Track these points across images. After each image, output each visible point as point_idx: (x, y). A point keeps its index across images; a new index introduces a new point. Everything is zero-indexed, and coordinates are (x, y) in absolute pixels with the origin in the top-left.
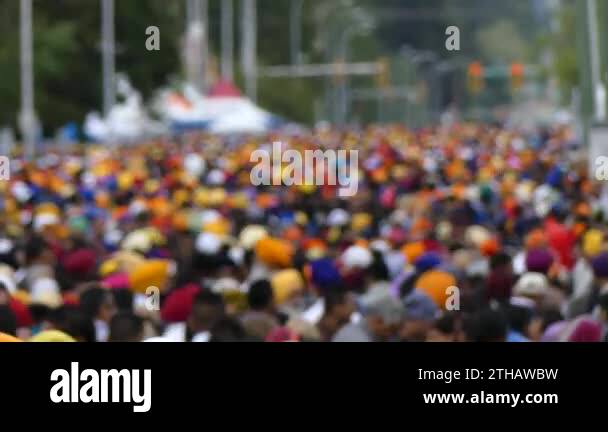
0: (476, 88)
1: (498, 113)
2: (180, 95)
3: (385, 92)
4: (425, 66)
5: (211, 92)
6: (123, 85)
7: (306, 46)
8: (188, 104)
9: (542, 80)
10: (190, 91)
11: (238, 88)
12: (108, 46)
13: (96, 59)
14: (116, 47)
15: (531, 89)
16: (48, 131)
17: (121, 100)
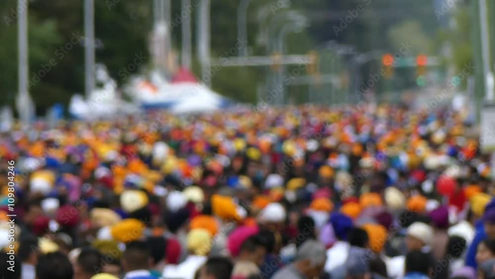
0: (389, 76)
1: (405, 96)
2: (149, 81)
3: (315, 79)
4: (347, 58)
5: (173, 79)
6: (102, 74)
7: (251, 41)
8: (155, 88)
9: (442, 69)
10: (157, 78)
11: (196, 75)
12: (90, 42)
13: (79, 51)
14: (96, 43)
15: (433, 76)
16: (40, 111)
17: (100, 85)
